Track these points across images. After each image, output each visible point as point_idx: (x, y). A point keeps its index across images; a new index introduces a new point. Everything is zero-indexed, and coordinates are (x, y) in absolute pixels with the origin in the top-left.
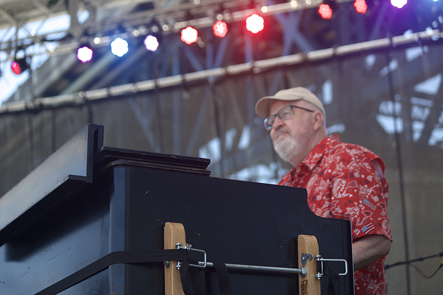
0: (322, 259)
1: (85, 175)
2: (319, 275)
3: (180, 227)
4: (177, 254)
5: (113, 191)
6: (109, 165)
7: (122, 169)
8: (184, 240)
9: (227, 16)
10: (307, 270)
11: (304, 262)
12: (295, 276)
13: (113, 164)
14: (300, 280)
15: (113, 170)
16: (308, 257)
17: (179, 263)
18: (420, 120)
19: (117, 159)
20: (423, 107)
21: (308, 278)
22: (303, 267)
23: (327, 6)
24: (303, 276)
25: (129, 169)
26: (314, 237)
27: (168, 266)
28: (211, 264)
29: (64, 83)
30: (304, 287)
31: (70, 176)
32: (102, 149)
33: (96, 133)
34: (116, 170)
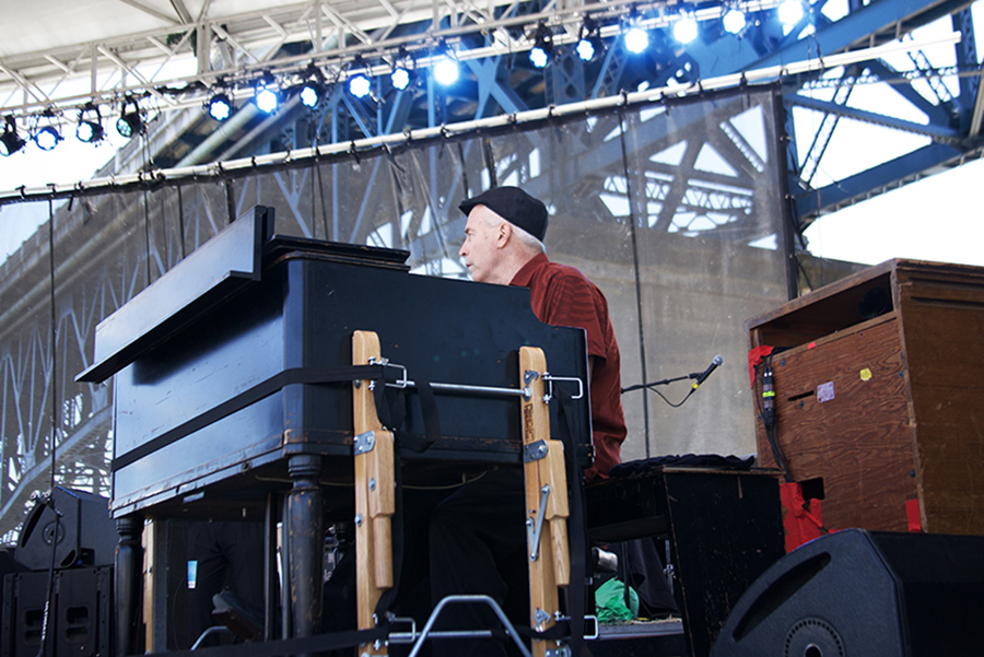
0: (550, 378)
1: (251, 271)
2: (547, 398)
3: (374, 336)
4: (370, 371)
5: (287, 291)
6: (281, 259)
7: (299, 263)
8: (378, 353)
9: (409, 63)
10: (532, 392)
11: (528, 381)
12: (517, 399)
13: (287, 256)
14: (523, 403)
15: (287, 265)
16: (533, 375)
17: (372, 382)
18: (657, 200)
19: (293, 250)
20: (661, 183)
21: (532, 401)
22: (527, 387)
23: (541, 51)
24: (527, 399)
25: (307, 262)
26: (540, 349)
27: (358, 386)
28: (412, 383)
29: (185, 147)
30: (528, 413)
31: (232, 272)
32: (274, 237)
33: (265, 216)
34: (291, 264)
